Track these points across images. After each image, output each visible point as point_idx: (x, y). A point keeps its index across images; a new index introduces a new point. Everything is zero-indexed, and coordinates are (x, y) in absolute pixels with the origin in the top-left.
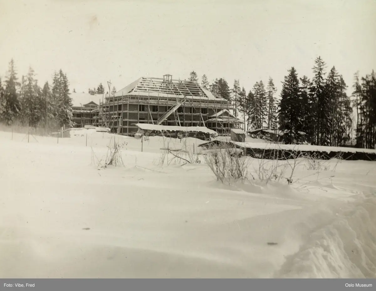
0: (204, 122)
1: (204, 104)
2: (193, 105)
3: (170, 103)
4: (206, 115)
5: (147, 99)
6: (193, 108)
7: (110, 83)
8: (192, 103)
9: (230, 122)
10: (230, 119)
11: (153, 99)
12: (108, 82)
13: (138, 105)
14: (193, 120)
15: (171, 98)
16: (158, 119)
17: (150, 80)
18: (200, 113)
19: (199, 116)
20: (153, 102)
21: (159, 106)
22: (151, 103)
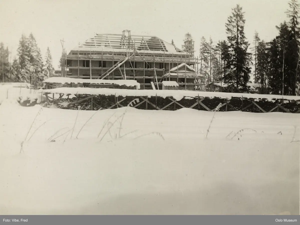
0: (156, 77)
1: (159, 58)
2: (144, 59)
3: (116, 58)
4: (162, 70)
5: (89, 54)
6: (145, 63)
7: (63, 41)
8: (144, 57)
9: (188, 77)
10: (187, 74)
11: (95, 54)
12: (61, 40)
13: (78, 60)
14: (145, 76)
15: (120, 52)
16: (102, 75)
17: (106, 36)
18: (154, 68)
19: (153, 72)
20: (95, 57)
21: (103, 61)
22: (94, 58)
